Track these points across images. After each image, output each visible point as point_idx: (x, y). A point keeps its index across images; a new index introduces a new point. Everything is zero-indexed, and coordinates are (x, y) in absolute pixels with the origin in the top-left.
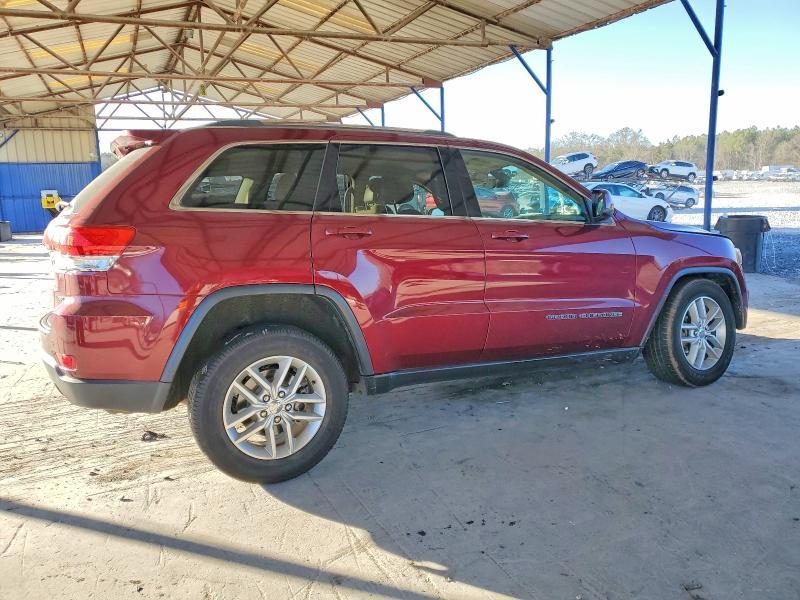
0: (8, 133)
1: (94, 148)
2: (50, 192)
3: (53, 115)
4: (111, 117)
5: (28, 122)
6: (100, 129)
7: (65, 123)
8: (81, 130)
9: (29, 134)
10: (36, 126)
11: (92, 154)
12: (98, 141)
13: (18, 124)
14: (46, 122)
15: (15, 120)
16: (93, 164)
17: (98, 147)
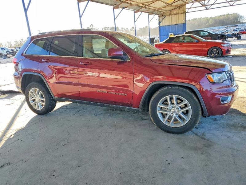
0: (163, 17)
1: (185, 19)
2: (171, 33)
3: (175, 10)
4: (190, 8)
5: (168, 14)
6: (187, 12)
7: (177, 12)
8: (181, 13)
9: (168, 17)
10: (170, 14)
11: (184, 21)
12: (186, 16)
13: (166, 14)
14: (172, 13)
15: (165, 14)
16: (184, 24)
17: (186, 18)
